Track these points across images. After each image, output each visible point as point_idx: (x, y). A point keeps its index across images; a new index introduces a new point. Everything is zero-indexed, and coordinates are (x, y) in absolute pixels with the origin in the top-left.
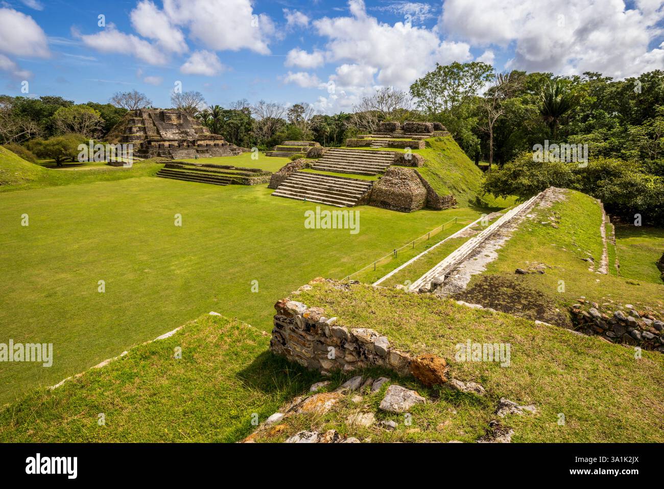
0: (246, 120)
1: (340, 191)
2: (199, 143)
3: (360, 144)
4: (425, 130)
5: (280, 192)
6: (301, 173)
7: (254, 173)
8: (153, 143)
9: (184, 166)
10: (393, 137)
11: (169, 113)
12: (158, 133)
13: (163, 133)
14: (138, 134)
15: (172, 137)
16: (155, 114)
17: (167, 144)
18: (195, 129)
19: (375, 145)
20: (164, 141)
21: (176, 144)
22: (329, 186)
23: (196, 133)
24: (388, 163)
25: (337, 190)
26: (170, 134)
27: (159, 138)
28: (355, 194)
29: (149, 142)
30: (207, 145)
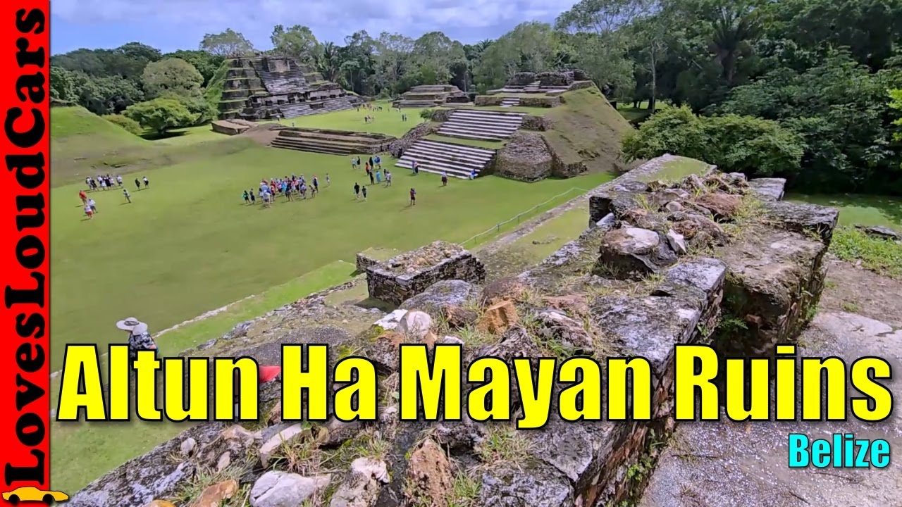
0: (366, 59)
1: (464, 161)
2: (312, 95)
3: (489, 102)
4: (562, 82)
5: (404, 164)
6: (425, 140)
7: (376, 140)
8: (259, 101)
9: (298, 132)
10: (527, 92)
11: (273, 59)
12: (263, 85)
13: (269, 85)
14: (240, 90)
15: (279, 89)
16: (257, 62)
17: (274, 99)
18: (306, 77)
19: (505, 104)
20: (272, 96)
21: (285, 98)
22: (453, 155)
23: (307, 82)
24: (515, 127)
25: (460, 161)
26: (277, 86)
27: (265, 92)
28: (478, 164)
29: (255, 99)
30: (322, 97)
